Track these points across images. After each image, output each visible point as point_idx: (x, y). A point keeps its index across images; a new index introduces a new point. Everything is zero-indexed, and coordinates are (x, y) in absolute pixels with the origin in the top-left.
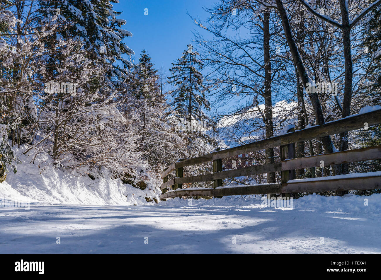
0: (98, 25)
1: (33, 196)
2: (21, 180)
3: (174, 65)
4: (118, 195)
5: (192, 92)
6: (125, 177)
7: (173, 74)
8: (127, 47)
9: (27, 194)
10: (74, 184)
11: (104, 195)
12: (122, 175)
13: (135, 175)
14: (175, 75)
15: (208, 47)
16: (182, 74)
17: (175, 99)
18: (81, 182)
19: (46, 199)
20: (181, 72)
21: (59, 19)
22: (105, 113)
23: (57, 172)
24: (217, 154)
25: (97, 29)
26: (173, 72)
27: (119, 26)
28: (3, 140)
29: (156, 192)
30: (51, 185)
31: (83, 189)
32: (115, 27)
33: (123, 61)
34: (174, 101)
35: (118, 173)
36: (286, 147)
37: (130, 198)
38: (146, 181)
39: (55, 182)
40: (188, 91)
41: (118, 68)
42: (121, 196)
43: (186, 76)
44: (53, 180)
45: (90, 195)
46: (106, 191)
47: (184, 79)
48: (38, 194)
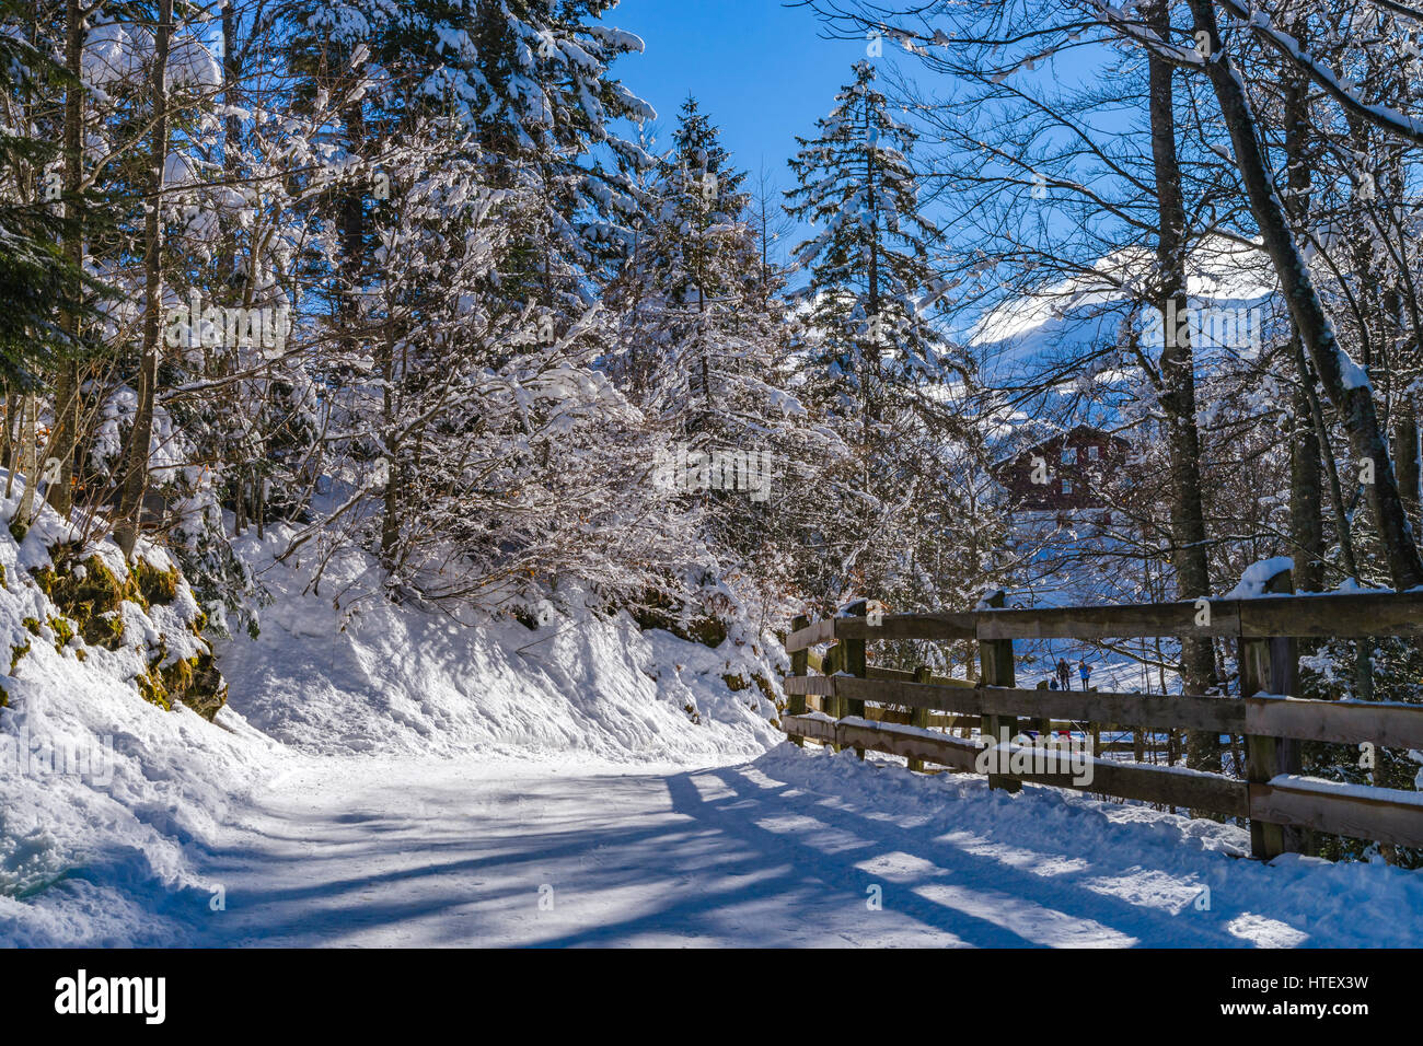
0: (515, 18)
1: (323, 721)
2: (277, 661)
3: (804, 143)
4: (624, 678)
5: (878, 243)
6: (646, 608)
7: (802, 178)
8: (629, 92)
9: (302, 713)
10: (465, 657)
11: (572, 686)
12: (634, 600)
13: (680, 597)
14: (809, 181)
15: (936, 121)
16: (838, 177)
17: (815, 272)
18: (489, 642)
19: (370, 729)
20: (834, 170)
21: (373, 7)
22: (564, 392)
23: (400, 616)
24: (994, 621)
25: (513, 35)
26: (803, 172)
27: (595, 15)
28: (205, 523)
29: (761, 650)
30: (384, 670)
31: (497, 673)
32: (580, 18)
33: (617, 148)
34: (812, 282)
35: (618, 592)
36: (1263, 644)
37: (667, 684)
38: (723, 615)
39: (397, 659)
40: (864, 242)
41: (597, 172)
42: (637, 678)
43: (854, 182)
44: (389, 651)
45: (522, 690)
46: (579, 667)
47: (847, 197)
48: (341, 709)
